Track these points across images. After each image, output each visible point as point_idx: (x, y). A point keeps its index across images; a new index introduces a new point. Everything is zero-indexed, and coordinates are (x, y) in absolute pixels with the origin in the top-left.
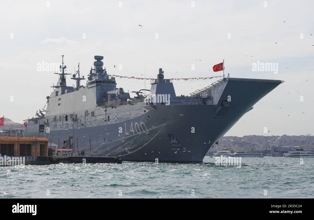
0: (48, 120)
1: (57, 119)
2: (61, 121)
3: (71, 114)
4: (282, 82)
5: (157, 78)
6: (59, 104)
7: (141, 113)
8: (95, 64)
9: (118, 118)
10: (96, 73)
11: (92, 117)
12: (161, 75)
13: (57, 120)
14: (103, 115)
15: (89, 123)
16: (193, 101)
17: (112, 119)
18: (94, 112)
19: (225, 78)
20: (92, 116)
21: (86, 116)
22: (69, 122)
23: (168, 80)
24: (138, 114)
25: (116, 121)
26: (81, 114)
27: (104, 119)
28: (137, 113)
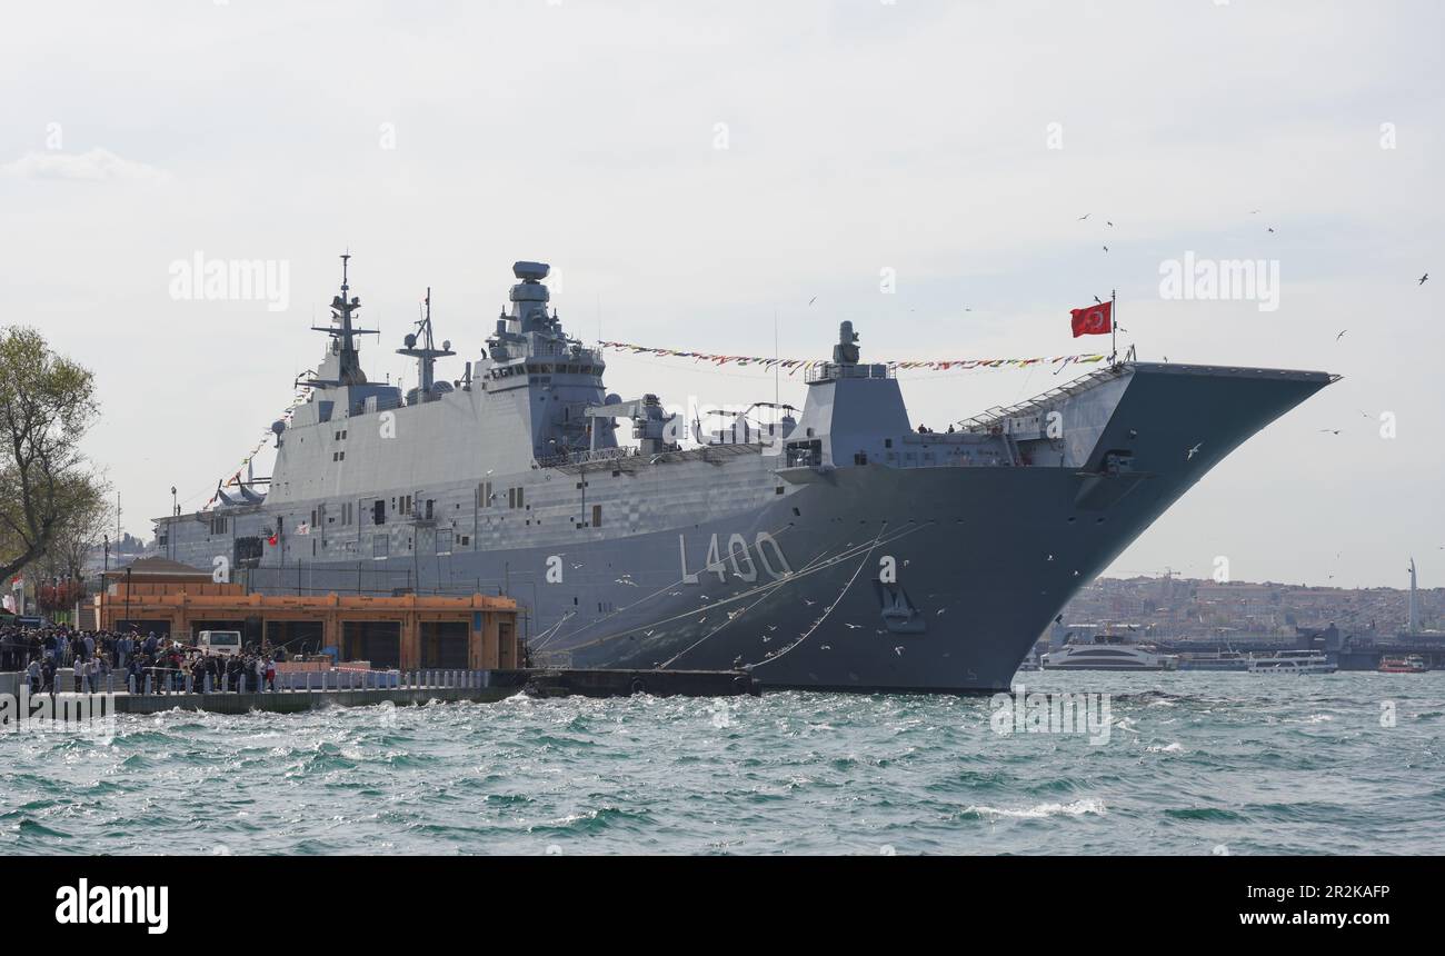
0: (280, 520)
1: (327, 516)
2: (350, 523)
3: (402, 498)
4: (1331, 378)
5: (831, 361)
6: (336, 454)
7: (763, 498)
8: (517, 295)
9: (642, 517)
10: (525, 329)
11: (509, 511)
12: (847, 349)
13: (331, 520)
14: (570, 501)
15: (496, 535)
16: (980, 452)
17: (617, 520)
18: (520, 490)
19: (1121, 365)
20: (512, 506)
21: (481, 506)
22: (395, 531)
23: (880, 370)
24: (746, 500)
25: (635, 526)
26: (458, 497)
27: (572, 519)
28: (740, 497)
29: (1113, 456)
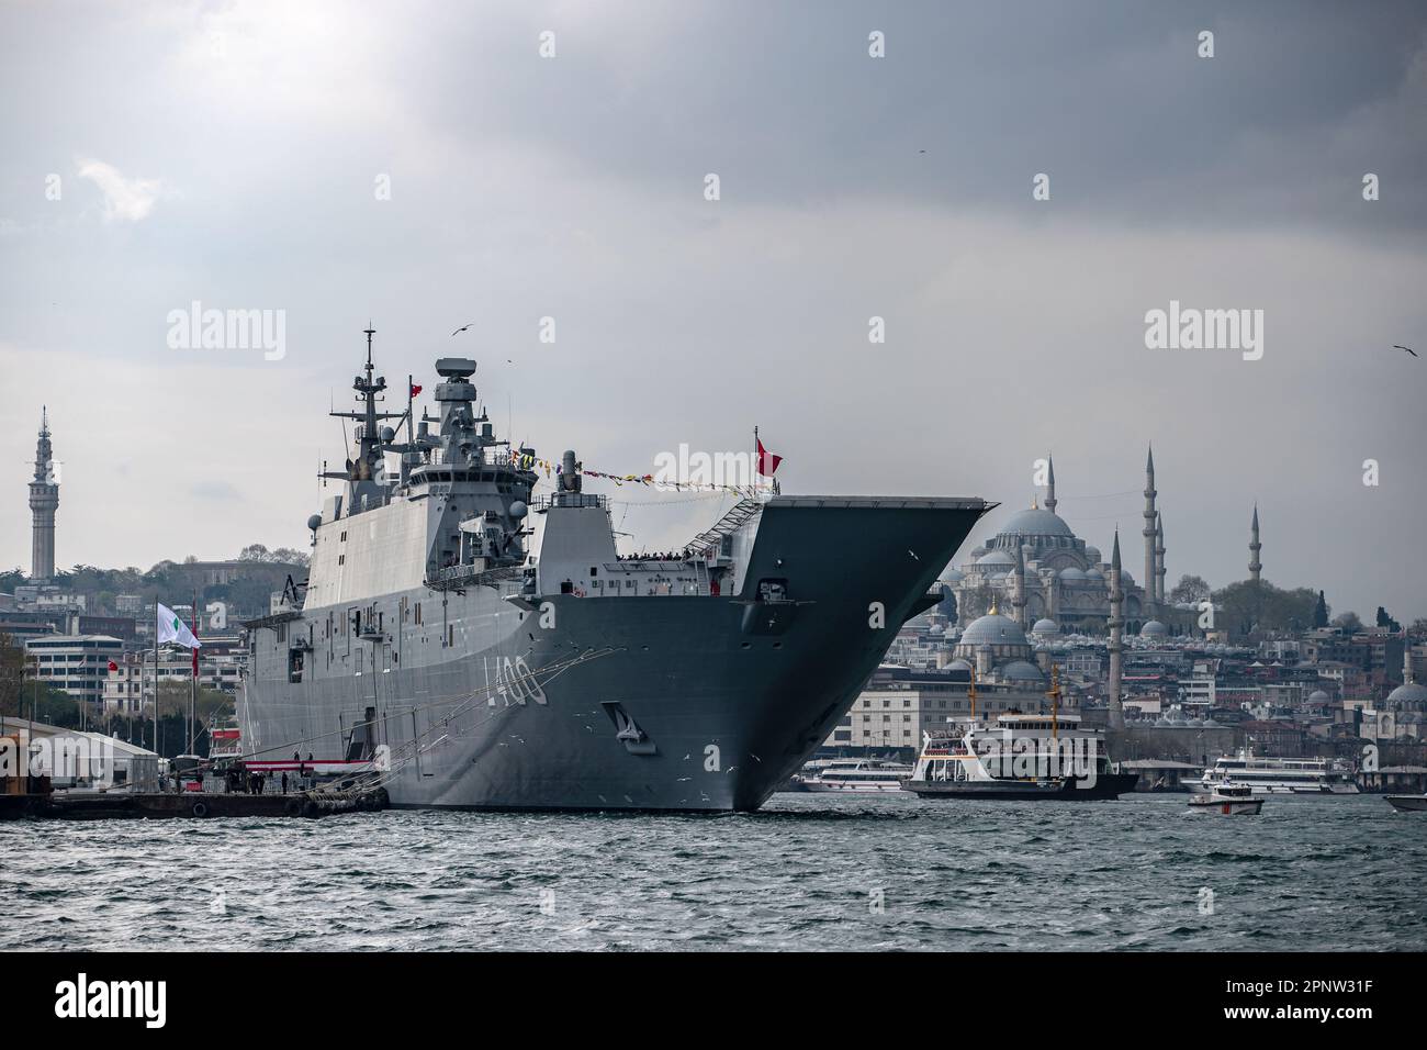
0: (311, 629)
1: (334, 626)
2: (344, 634)
3: (368, 609)
6: (340, 558)
7: (515, 623)
8: (441, 395)
9: (469, 638)
11: (415, 627)
12: (571, 478)
13: (336, 631)
14: (440, 620)
15: (409, 653)
16: (680, 579)
17: (459, 640)
18: (420, 606)
20: (416, 622)
21: (403, 621)
22: (365, 645)
23: (597, 500)
24: (510, 624)
25: (466, 648)
26: (393, 610)
27: (441, 638)
29: (766, 585)
